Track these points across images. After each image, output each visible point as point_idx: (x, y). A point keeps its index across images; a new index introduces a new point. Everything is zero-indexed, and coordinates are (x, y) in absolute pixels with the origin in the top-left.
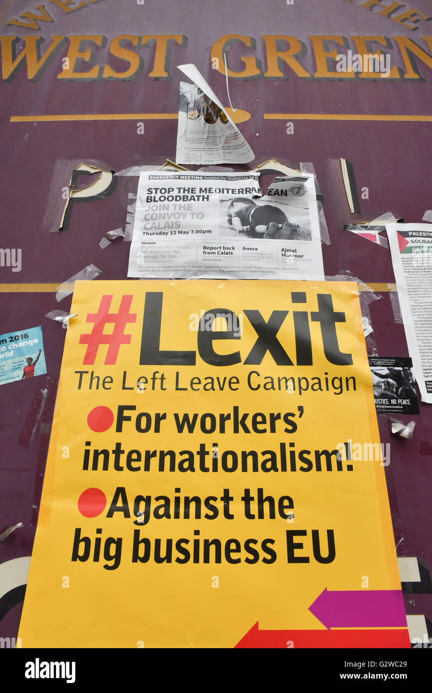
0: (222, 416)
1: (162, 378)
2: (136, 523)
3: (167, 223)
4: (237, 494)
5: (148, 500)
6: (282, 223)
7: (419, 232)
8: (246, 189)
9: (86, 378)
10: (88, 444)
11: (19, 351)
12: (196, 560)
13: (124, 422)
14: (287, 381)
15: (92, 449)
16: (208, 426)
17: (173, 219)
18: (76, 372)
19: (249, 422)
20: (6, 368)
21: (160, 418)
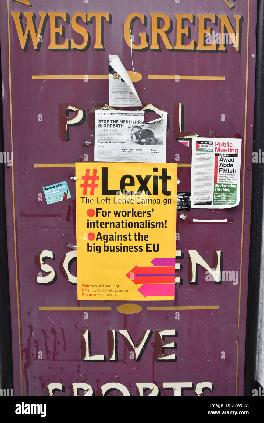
0: (128, 211)
1: (109, 200)
2: (104, 242)
3: (108, 138)
4: (132, 234)
5: (107, 236)
6: (152, 138)
7: (205, 142)
8: (139, 121)
9: (85, 199)
10: (88, 220)
11: (60, 190)
12: (121, 251)
13: (98, 214)
14: (149, 200)
15: (89, 222)
16: (124, 215)
17: (110, 136)
18: (81, 197)
19: (136, 214)
20: (57, 196)
21: (109, 212)
